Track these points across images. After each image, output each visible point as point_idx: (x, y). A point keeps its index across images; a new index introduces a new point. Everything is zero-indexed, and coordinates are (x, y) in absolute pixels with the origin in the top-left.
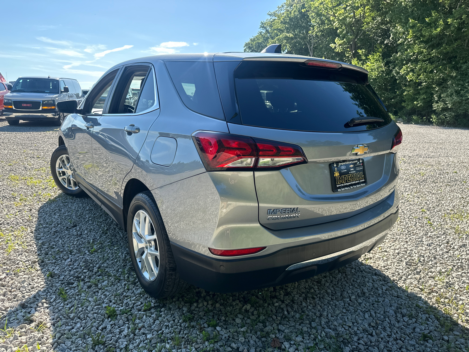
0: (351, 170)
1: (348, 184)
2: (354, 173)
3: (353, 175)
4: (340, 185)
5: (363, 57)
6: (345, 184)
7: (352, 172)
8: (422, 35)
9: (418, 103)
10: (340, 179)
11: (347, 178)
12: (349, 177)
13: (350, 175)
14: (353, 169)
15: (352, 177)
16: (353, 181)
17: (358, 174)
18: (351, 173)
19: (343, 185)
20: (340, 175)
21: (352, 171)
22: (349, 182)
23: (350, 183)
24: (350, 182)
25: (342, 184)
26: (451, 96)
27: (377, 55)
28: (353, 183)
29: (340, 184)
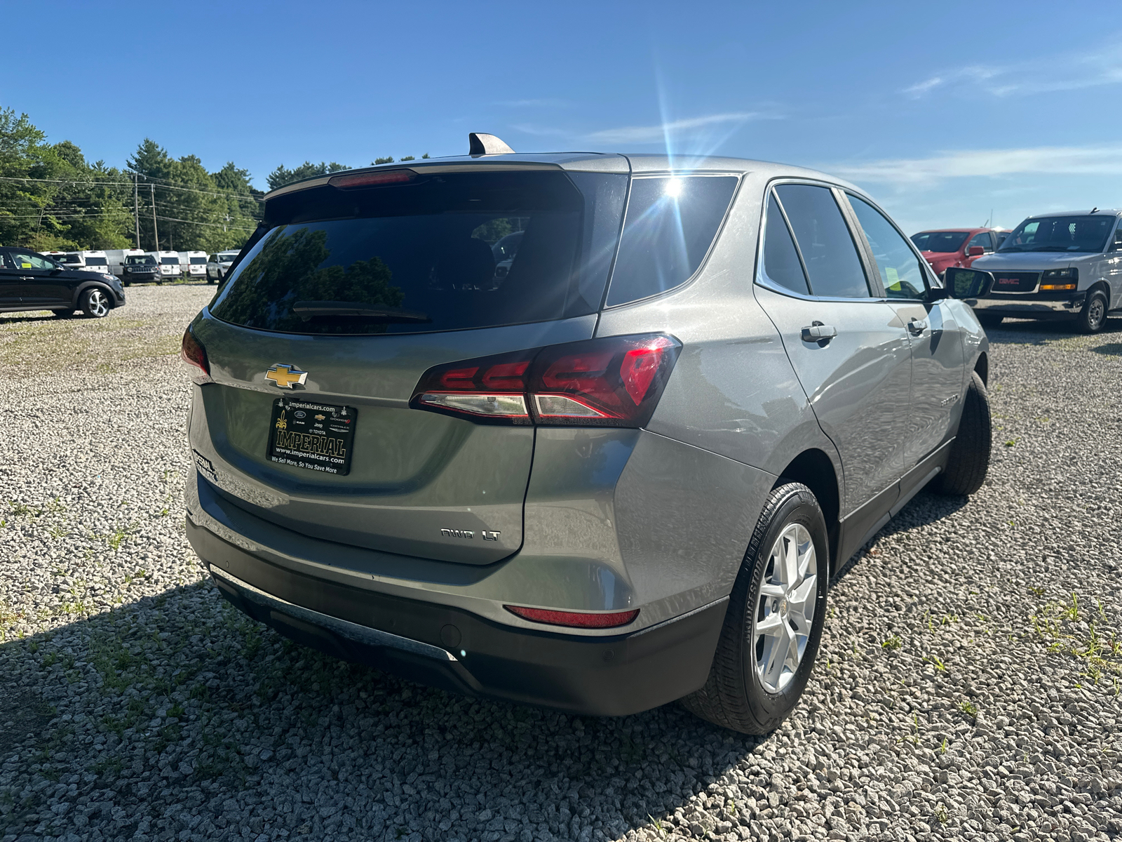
0: (316, 425)
1: (300, 455)
2: (321, 435)
3: (317, 438)
4: (283, 451)
6: (294, 453)
7: (316, 431)
10: (285, 437)
11: (302, 440)
12: (307, 440)
13: (308, 437)
14: (321, 426)
15: (313, 444)
16: (314, 454)
17: (332, 441)
18: (313, 433)
19: (288, 452)
20: (288, 429)
21: (318, 429)
22: (303, 452)
23: (304, 455)
24: (307, 453)
25: (286, 448)
28: (313, 457)
29: (283, 448)
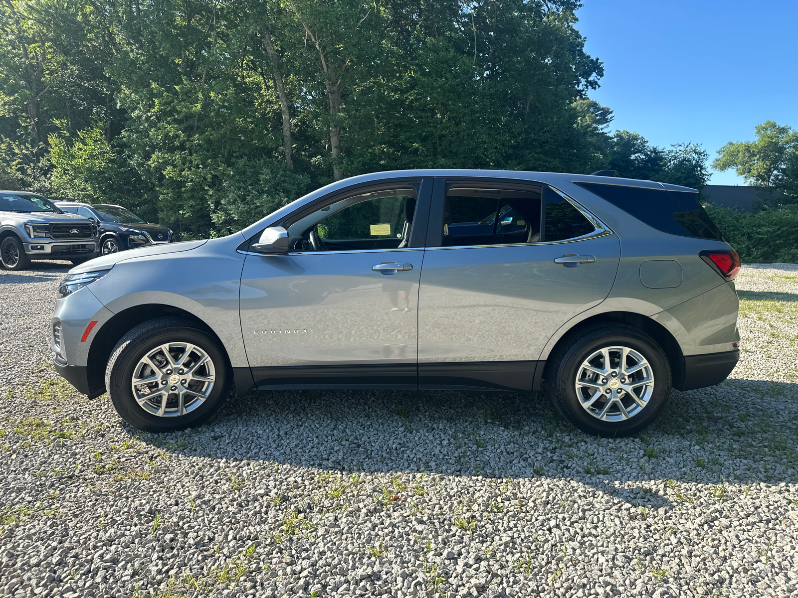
5: (65, 132)
8: (174, 110)
9: (186, 213)
26: (234, 203)
27: (97, 132)
